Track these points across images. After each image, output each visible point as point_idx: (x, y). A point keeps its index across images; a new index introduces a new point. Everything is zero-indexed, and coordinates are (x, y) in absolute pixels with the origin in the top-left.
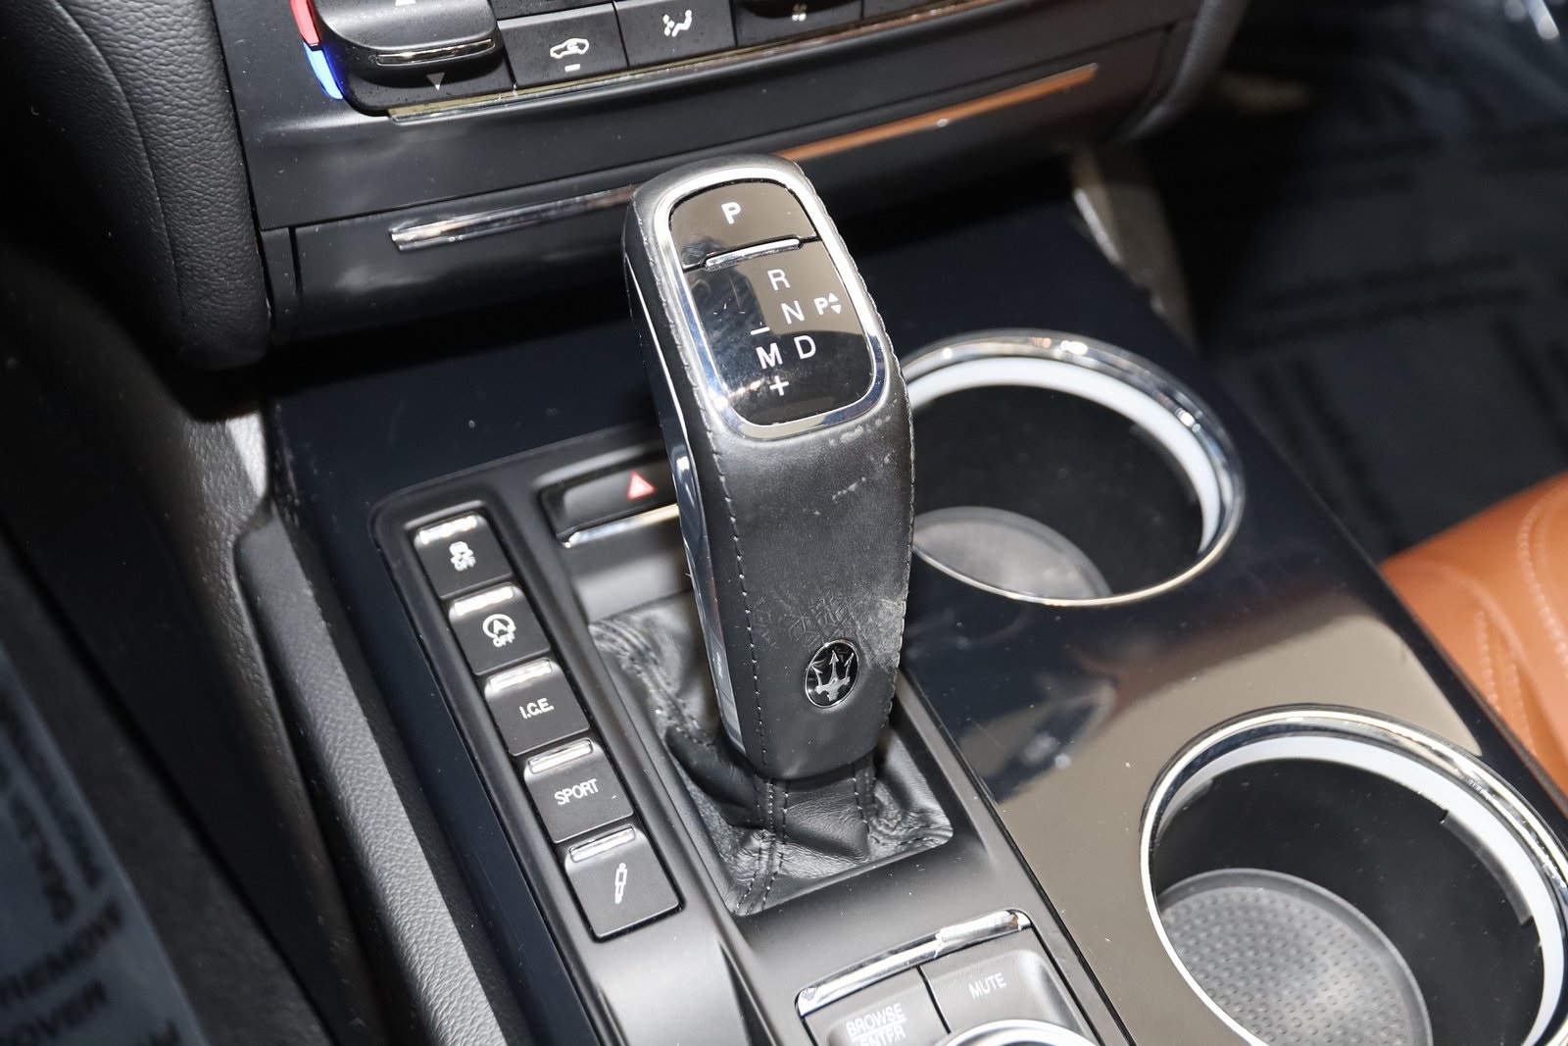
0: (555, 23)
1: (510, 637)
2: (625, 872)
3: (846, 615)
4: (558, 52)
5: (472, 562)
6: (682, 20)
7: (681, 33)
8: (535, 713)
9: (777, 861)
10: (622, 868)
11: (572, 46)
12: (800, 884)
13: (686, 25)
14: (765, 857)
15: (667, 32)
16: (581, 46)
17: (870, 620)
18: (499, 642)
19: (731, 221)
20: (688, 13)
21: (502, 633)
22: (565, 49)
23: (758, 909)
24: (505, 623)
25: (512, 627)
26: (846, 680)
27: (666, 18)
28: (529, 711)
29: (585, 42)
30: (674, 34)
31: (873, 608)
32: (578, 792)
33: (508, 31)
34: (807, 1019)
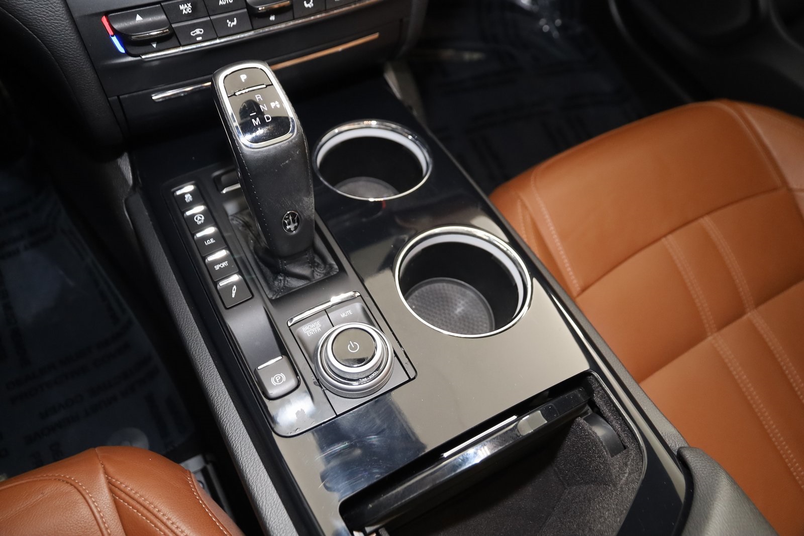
0: (191, 24)
1: (202, 221)
2: (236, 288)
3: (292, 203)
4: (194, 33)
5: (191, 199)
6: (234, 21)
7: (233, 26)
8: (209, 243)
9: (286, 283)
10: (235, 287)
11: (198, 31)
12: (291, 289)
13: (235, 23)
14: (283, 282)
15: (229, 25)
16: (201, 31)
17: (301, 204)
18: (199, 223)
19: (243, 81)
20: (235, 19)
21: (200, 220)
22: (196, 32)
23: (278, 297)
24: (201, 217)
25: (203, 218)
26: (296, 224)
27: (228, 21)
28: (208, 243)
29: (202, 30)
30: (232, 26)
31: (301, 200)
32: (222, 266)
33: (176, 28)
34: (291, 328)
